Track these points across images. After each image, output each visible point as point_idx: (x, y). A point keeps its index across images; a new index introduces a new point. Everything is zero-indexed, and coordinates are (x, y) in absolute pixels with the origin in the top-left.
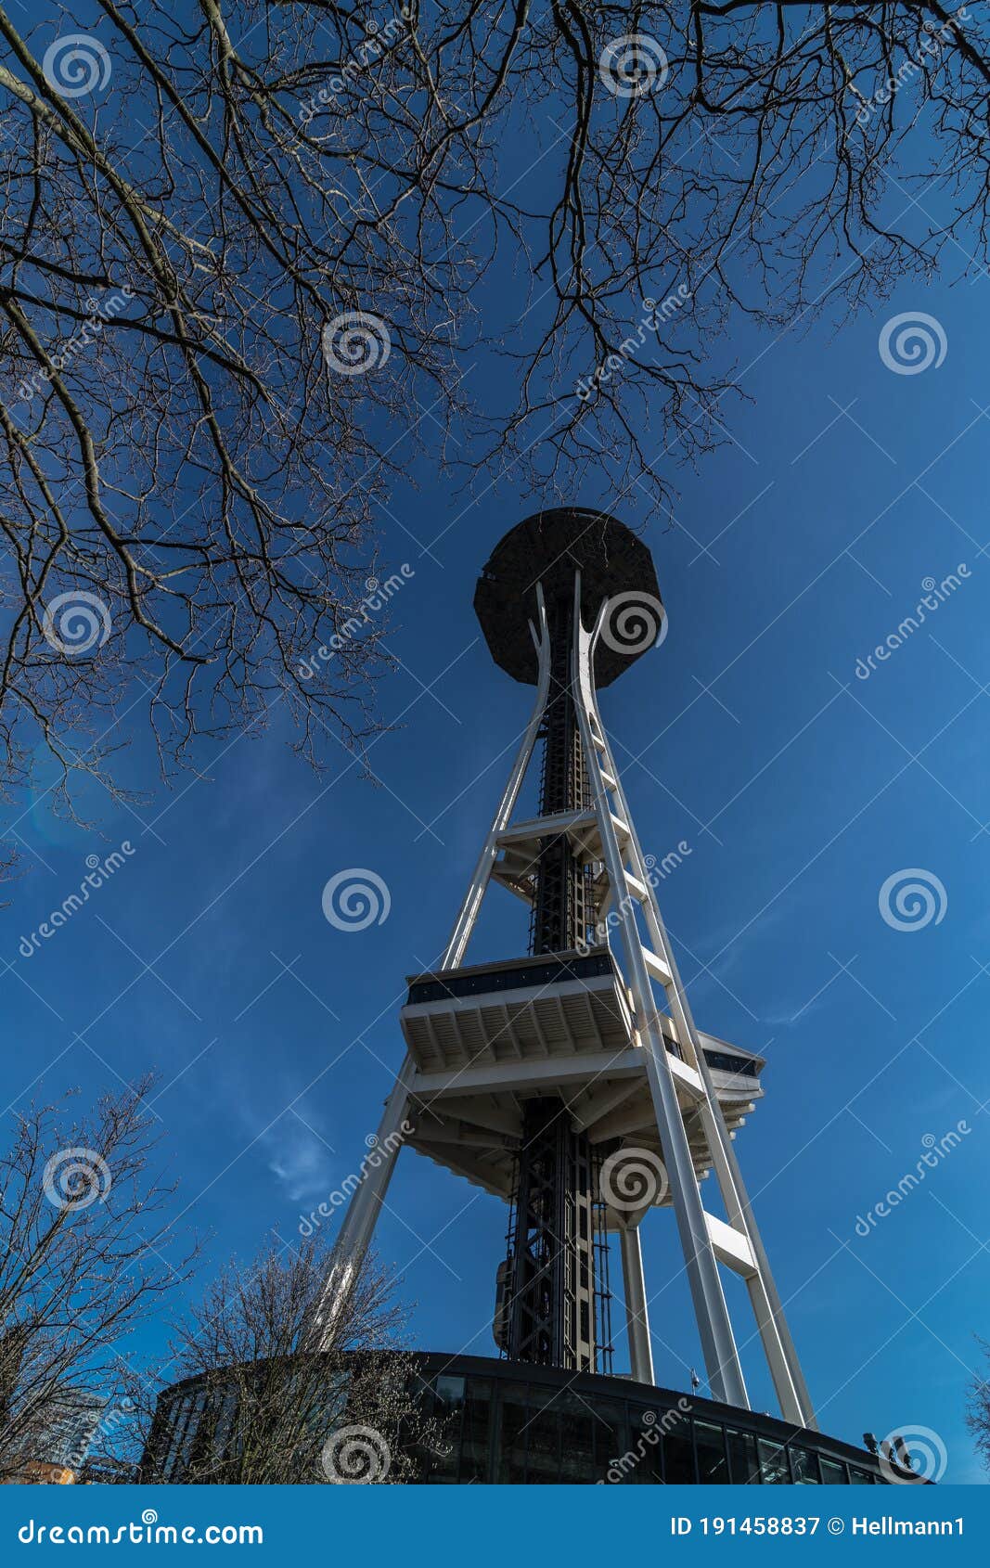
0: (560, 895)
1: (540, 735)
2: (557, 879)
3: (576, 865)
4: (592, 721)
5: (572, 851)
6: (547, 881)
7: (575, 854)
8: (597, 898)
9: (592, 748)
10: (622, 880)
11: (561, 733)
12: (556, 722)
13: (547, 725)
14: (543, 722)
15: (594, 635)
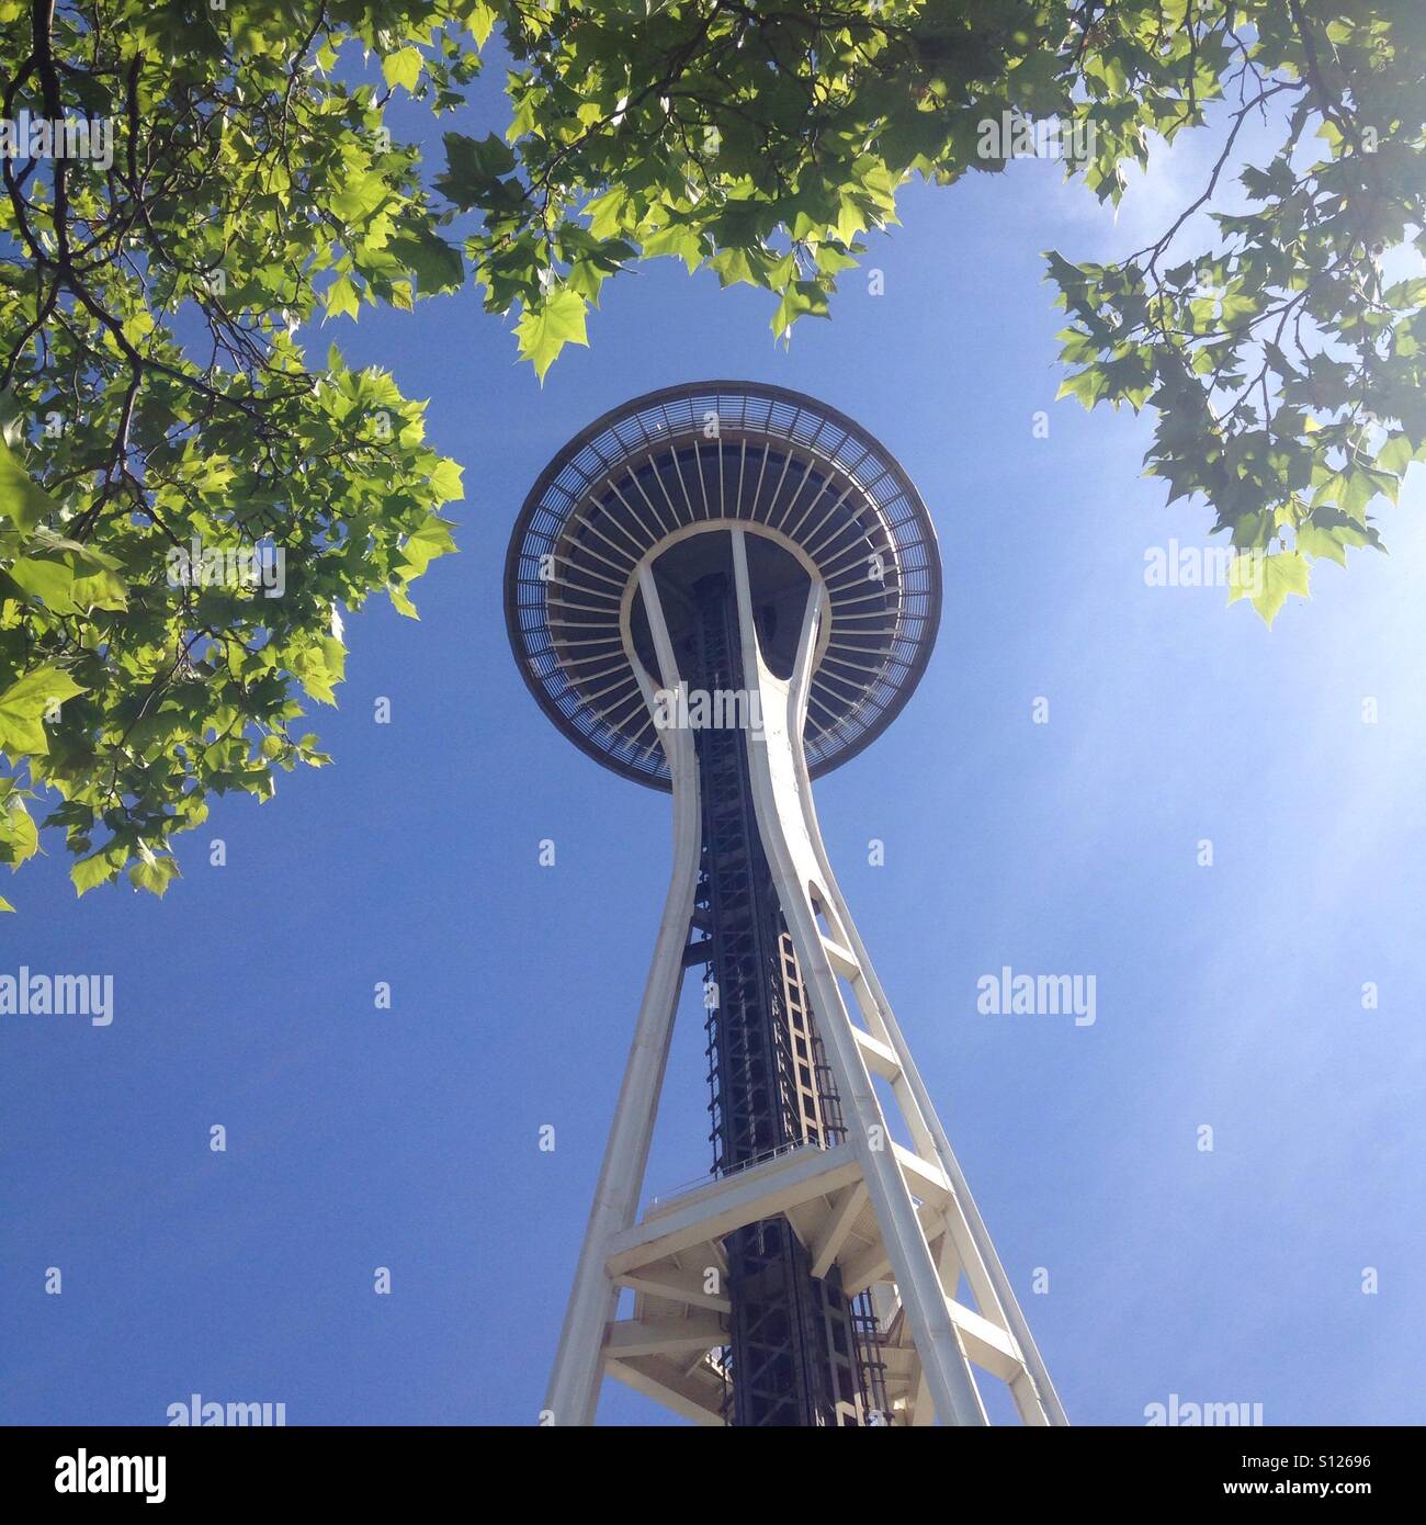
0: (793, 1395)
1: (691, 954)
2: (778, 1350)
3: (825, 1299)
4: (818, 904)
5: (810, 1263)
6: (756, 1359)
7: (820, 1270)
8: (899, 1384)
9: (825, 971)
10: (945, 1326)
11: (746, 944)
12: (728, 917)
13: (706, 928)
14: (694, 922)
15: (797, 684)
